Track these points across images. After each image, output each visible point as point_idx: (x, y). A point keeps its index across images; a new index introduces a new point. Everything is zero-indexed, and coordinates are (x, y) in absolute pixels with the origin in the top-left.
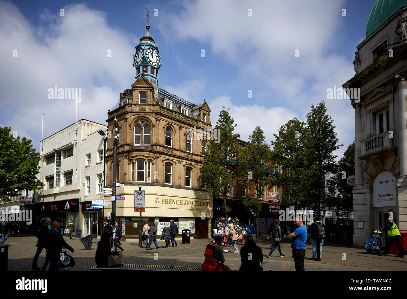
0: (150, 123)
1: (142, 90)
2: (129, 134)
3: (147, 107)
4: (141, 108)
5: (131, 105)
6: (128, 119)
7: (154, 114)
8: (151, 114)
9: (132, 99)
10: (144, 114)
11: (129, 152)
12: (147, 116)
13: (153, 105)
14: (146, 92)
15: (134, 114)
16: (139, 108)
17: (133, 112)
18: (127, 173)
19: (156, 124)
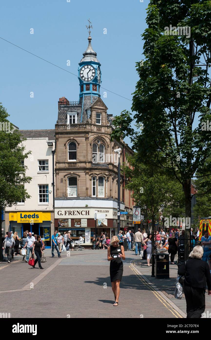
0: (105, 143)
1: (99, 111)
2: (89, 152)
3: (103, 128)
4: (98, 128)
5: (91, 125)
6: (89, 137)
7: (108, 135)
8: (106, 135)
9: (92, 119)
10: (101, 134)
11: (90, 169)
12: (104, 137)
13: (107, 126)
14: (101, 113)
15: (93, 134)
16: (97, 128)
17: (93, 131)
18: (89, 189)
19: (109, 145)
